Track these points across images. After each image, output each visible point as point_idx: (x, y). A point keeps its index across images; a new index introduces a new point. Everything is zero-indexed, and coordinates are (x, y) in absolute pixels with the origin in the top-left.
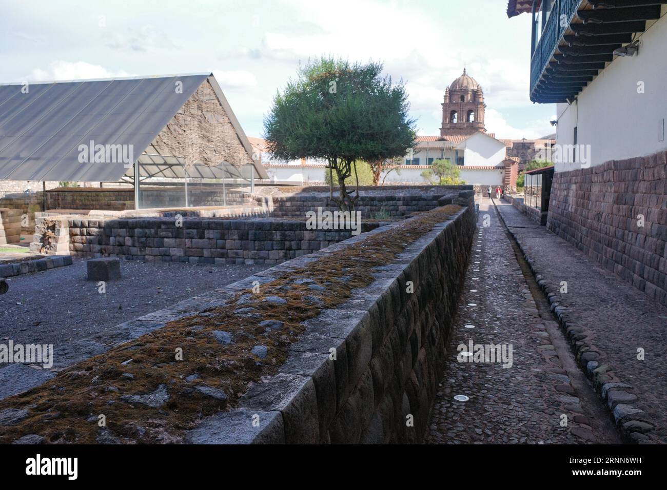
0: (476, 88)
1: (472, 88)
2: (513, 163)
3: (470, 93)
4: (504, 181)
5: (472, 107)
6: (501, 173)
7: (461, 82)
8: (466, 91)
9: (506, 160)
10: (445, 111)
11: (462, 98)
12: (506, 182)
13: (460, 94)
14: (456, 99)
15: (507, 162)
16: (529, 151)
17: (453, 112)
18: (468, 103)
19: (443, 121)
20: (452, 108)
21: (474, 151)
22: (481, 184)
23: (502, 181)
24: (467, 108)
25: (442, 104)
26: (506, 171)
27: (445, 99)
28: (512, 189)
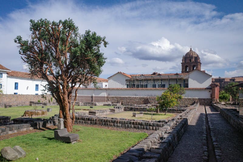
0: (196, 56)
1: (195, 56)
2: (217, 86)
3: (194, 58)
4: (211, 96)
5: (195, 64)
6: (210, 91)
7: (189, 54)
8: (192, 57)
9: (212, 84)
10: (182, 66)
11: (190, 60)
12: (213, 97)
13: (189, 59)
14: (188, 61)
15: (213, 85)
16: (223, 83)
17: (187, 67)
18: (193, 62)
19: (182, 71)
20: (186, 65)
21: (194, 80)
22: (198, 98)
23: (210, 96)
24: (193, 64)
25: (181, 63)
26: (212, 90)
27: (183, 61)
28: (216, 101)
